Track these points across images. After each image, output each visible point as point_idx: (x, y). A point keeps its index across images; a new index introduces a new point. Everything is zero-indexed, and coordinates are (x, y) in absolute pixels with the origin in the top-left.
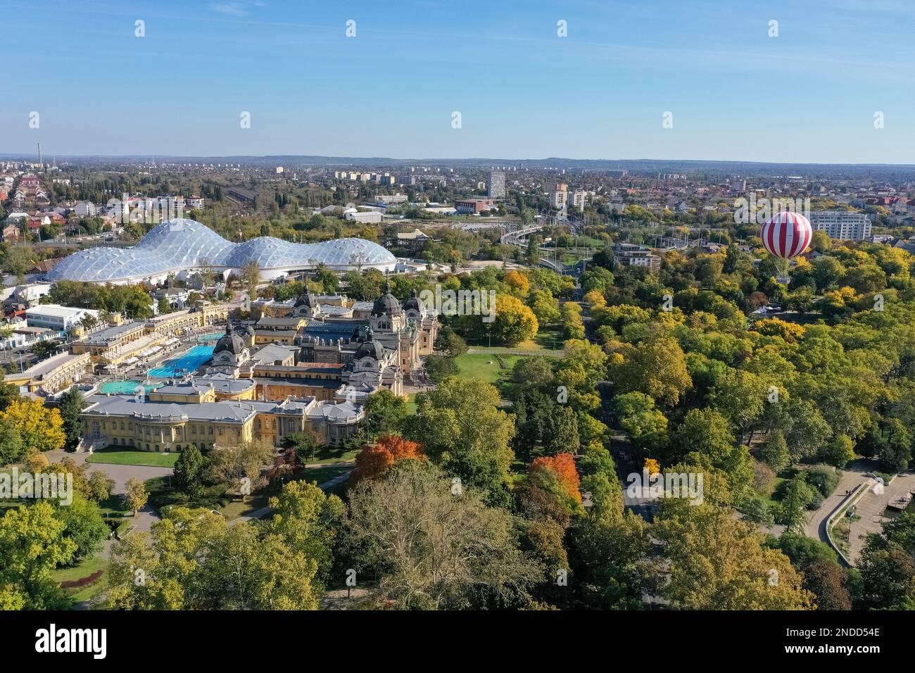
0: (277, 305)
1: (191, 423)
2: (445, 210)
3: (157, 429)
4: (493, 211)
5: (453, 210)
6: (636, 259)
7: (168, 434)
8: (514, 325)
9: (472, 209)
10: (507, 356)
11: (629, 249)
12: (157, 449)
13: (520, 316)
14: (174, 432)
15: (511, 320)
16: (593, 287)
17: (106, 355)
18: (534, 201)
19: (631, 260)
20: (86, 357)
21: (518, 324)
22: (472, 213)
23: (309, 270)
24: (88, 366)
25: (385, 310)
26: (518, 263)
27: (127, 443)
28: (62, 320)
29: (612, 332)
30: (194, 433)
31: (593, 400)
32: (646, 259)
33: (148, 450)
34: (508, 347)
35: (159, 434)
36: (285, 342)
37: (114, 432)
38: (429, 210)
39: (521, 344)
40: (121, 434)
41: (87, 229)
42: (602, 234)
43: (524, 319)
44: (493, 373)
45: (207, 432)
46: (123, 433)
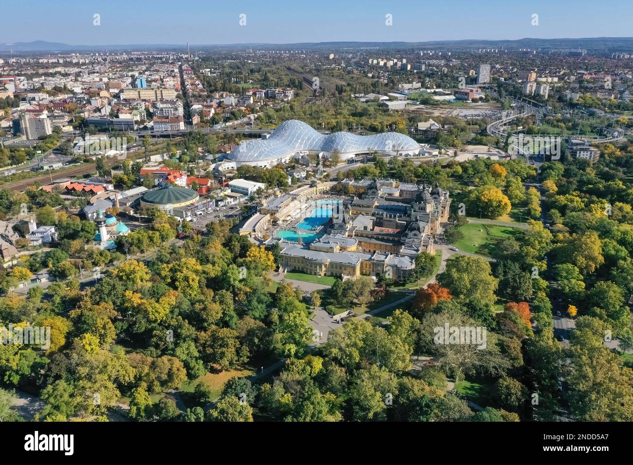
0: (356, 184)
1: (331, 264)
2: (447, 98)
3: (316, 265)
4: (481, 99)
5: (452, 97)
6: (582, 152)
7: (321, 267)
8: (496, 207)
9: (466, 97)
10: (490, 226)
11: (577, 144)
12: (315, 274)
13: (500, 202)
14: (323, 266)
15: (494, 204)
16: (549, 176)
17: (277, 215)
18: (511, 89)
19: (578, 152)
20: (268, 217)
21: (499, 206)
22: (466, 100)
23: (367, 154)
24: (269, 220)
25: (423, 200)
26: (498, 148)
27: (301, 269)
28: (247, 190)
29: (559, 215)
30: (333, 268)
31: (542, 266)
32: (589, 152)
33: (311, 274)
34: (492, 219)
35: (316, 267)
36: (367, 214)
37: (295, 264)
38: (437, 98)
39: (500, 218)
42: (560, 124)
43: (503, 203)
44: (483, 238)
45: (338, 268)
46: (299, 264)
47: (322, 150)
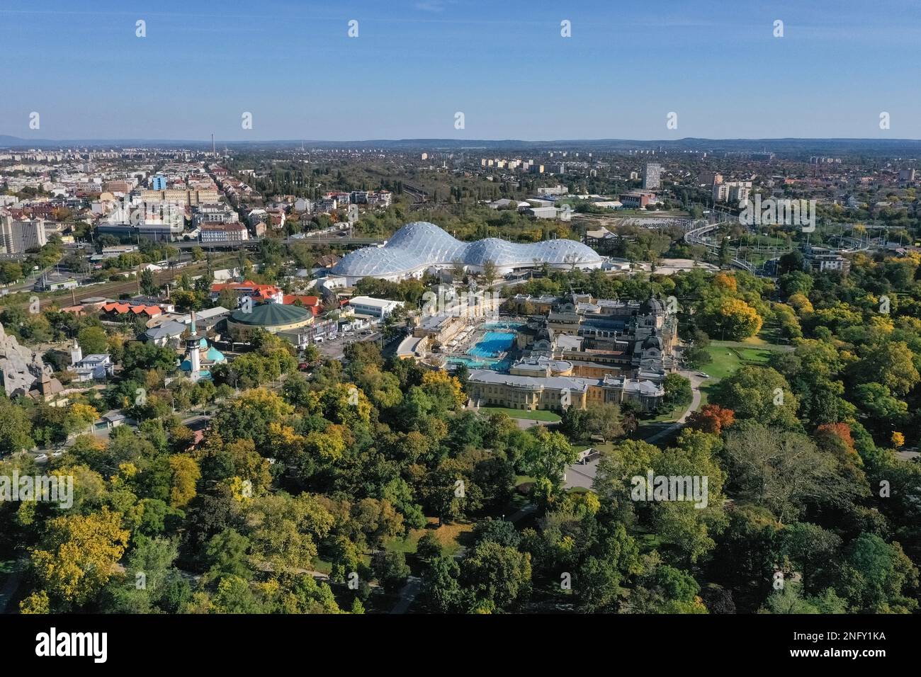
0: (535, 300)
1: (546, 392)
2: (613, 204)
3: (523, 393)
4: (658, 206)
5: (618, 204)
6: (827, 262)
7: (530, 397)
8: (743, 324)
9: (637, 203)
10: (739, 349)
11: (819, 253)
12: (522, 408)
13: (747, 317)
14: (534, 395)
15: (741, 319)
16: (796, 290)
18: (694, 195)
19: (822, 262)
20: (425, 340)
21: (746, 323)
22: (637, 207)
23: (532, 268)
26: (708, 262)
27: (499, 402)
28: (380, 309)
29: (830, 332)
30: (547, 397)
31: (838, 387)
32: (837, 263)
33: (515, 407)
34: (737, 341)
35: (524, 398)
36: (571, 333)
37: (490, 395)
38: (598, 204)
39: (748, 339)
40: (497, 396)
41: (319, 224)
42: (779, 233)
43: (751, 319)
44: (736, 363)
45: (550, 397)
46: (496, 395)
47: (466, 263)
